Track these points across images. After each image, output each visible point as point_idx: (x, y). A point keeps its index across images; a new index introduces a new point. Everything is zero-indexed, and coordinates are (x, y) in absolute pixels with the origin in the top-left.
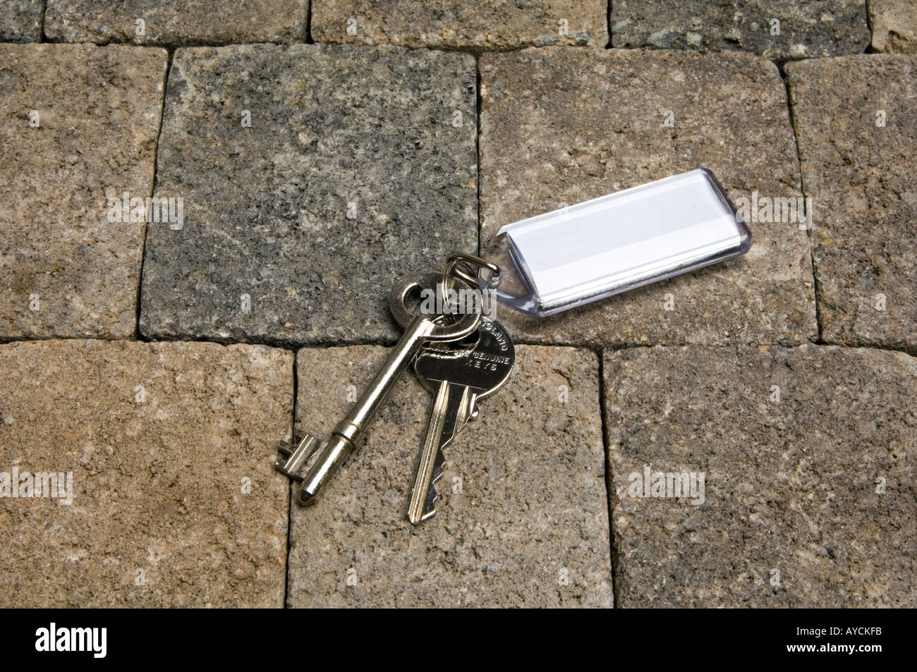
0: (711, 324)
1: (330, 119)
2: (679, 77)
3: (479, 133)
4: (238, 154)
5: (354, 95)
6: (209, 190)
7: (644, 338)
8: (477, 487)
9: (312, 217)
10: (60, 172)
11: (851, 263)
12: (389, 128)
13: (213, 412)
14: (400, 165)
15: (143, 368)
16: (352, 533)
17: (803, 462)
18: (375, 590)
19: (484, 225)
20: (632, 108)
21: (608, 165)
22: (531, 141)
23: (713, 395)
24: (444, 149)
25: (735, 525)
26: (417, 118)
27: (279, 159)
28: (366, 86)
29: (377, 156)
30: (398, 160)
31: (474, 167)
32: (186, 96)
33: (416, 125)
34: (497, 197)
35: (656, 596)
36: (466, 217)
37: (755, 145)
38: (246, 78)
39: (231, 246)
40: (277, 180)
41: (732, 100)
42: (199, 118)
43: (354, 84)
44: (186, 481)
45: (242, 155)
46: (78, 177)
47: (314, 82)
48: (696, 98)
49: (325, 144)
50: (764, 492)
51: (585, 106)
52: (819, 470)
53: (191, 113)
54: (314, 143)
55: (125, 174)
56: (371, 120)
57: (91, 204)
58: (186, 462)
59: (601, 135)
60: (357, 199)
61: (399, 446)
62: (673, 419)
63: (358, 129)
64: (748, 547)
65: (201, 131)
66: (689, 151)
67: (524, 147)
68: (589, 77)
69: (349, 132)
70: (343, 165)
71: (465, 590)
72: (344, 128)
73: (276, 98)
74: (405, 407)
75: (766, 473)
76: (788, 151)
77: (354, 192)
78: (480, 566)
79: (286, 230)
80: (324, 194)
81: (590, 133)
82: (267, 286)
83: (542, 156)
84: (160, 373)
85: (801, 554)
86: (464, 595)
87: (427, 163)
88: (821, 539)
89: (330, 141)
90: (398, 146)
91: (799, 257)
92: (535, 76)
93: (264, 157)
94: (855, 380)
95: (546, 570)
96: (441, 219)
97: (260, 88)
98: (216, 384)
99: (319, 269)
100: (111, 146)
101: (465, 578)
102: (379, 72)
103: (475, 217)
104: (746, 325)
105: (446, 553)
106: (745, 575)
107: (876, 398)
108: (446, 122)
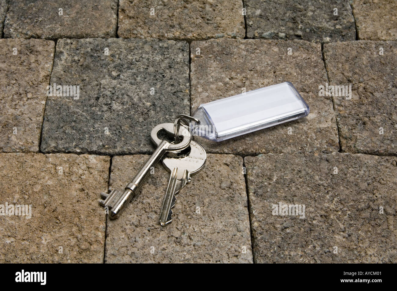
0: (293, 145)
1: (126, 66)
2: (276, 49)
3: (190, 71)
4: (85, 80)
5: (136, 57)
7: (264, 151)
8: (191, 211)
9: (117, 104)
10: (8, 87)
11: (353, 120)
12: (151, 69)
13: (73, 181)
15: (42, 164)
16: (134, 230)
17: (335, 199)
18: (145, 254)
19: (193, 107)
20: (256, 61)
21: (246, 83)
22: (212, 74)
23: (295, 172)
24: (175, 77)
25: (306, 225)
26: (163, 65)
27: (103, 82)
28: (141, 53)
29: (146, 80)
30: (155, 82)
31: (188, 84)
32: (63, 58)
33: (163, 68)
34: (198, 95)
35: (272, 255)
36: (185, 103)
37: (309, 75)
38: (90, 51)
39: (82, 115)
40: (102, 90)
41: (299, 58)
42: (69, 66)
43: (136, 53)
44: (60, 209)
45: (87, 80)
46: (15, 89)
47: (119, 52)
48: (284, 57)
49: (124, 76)
50: (319, 211)
51: (236, 61)
52: (343, 202)
53: (65, 64)
54: (119, 75)
55: (36, 88)
56: (143, 66)
57: (21, 99)
58: (60, 202)
59: (243, 71)
60: (137, 97)
61: (156, 194)
62: (277, 182)
63: (138, 70)
64: (312, 234)
65: (70, 71)
66: (281, 77)
67: (210, 76)
68: (237, 50)
69: (134, 71)
70: (131, 84)
71: (186, 253)
72: (132, 70)
73: (102, 58)
74: (158, 179)
75: (319, 204)
76: (324, 77)
77: (136, 94)
78: (193, 243)
79: (106, 109)
80: (123, 95)
81: (238, 71)
82: (97, 131)
83: (217, 80)
84: (49, 166)
85: (337, 237)
87: (168, 83)
88: (345, 231)
89: (125, 75)
90: (155, 76)
91: (331, 118)
92: (214, 49)
93: (97, 81)
94: (357, 166)
95: (222, 244)
96: (174, 104)
97: (95, 54)
98: (74, 170)
99: (120, 124)
100: (30, 77)
101: (185, 248)
102: (147, 48)
103: (189, 103)
104: (308, 145)
105: (177, 238)
106: (312, 245)
107: (367, 173)
108: (176, 67)
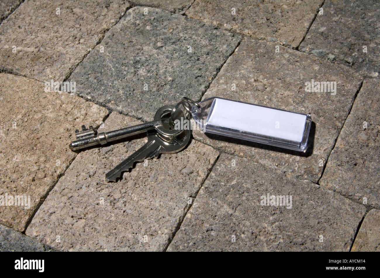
0: (272, 159)
1: (173, 41)
2: (317, 68)
3: (225, 62)
4: (133, 42)
5: (187, 36)
6: (115, 50)
7: (242, 154)
8: (142, 182)
9: (144, 70)
10: (71, 29)
11: (346, 157)
13: (67, 120)
14: (187, 63)
15: (54, 98)
16: (86, 179)
17: (277, 223)
18: (81, 201)
19: (206, 94)
20: (290, 72)
21: (267, 89)
22: (242, 71)
23: (255, 184)
24: (208, 63)
26: (205, 50)
27: (146, 48)
28: (193, 34)
29: (181, 58)
30: (188, 61)
31: (215, 73)
32: (128, 18)
33: (202, 52)
34: (217, 86)
35: (184, 248)
37: (333, 101)
38: (152, 19)
39: (110, 70)
40: (141, 54)
42: (127, 27)
43: (189, 32)
44: (43, 139)
46: (76, 32)
47: (175, 28)
48: (319, 77)
49: (165, 48)
50: (253, 228)
51: (272, 66)
52: (282, 229)
53: (126, 24)
54: (162, 47)
55: (91, 36)
57: (73, 42)
58: (47, 133)
59: (271, 78)
60: (164, 69)
62: (233, 187)
63: (180, 47)
65: (126, 31)
66: (303, 94)
67: (238, 72)
68: (280, 57)
69: (177, 47)
70: (167, 57)
72: (175, 45)
73: (158, 29)
74: (134, 144)
75: (259, 221)
76: (346, 108)
77: (165, 67)
78: (124, 209)
79: (133, 71)
80: (154, 64)
81: (267, 76)
82: (113, 87)
83: (244, 77)
84: (58, 102)
86: (111, 216)
87: (198, 66)
89: (167, 48)
90: (191, 57)
91: (326, 147)
92: (259, 50)
93: (141, 46)
94: (320, 202)
95: (148, 220)
96: (190, 86)
97: (155, 24)
98: (74, 112)
99: (135, 88)
100: (92, 26)
101: (116, 211)
102: (201, 31)
103: (204, 89)
104: (287, 164)
105: (115, 199)
107: (325, 212)
108: (214, 55)
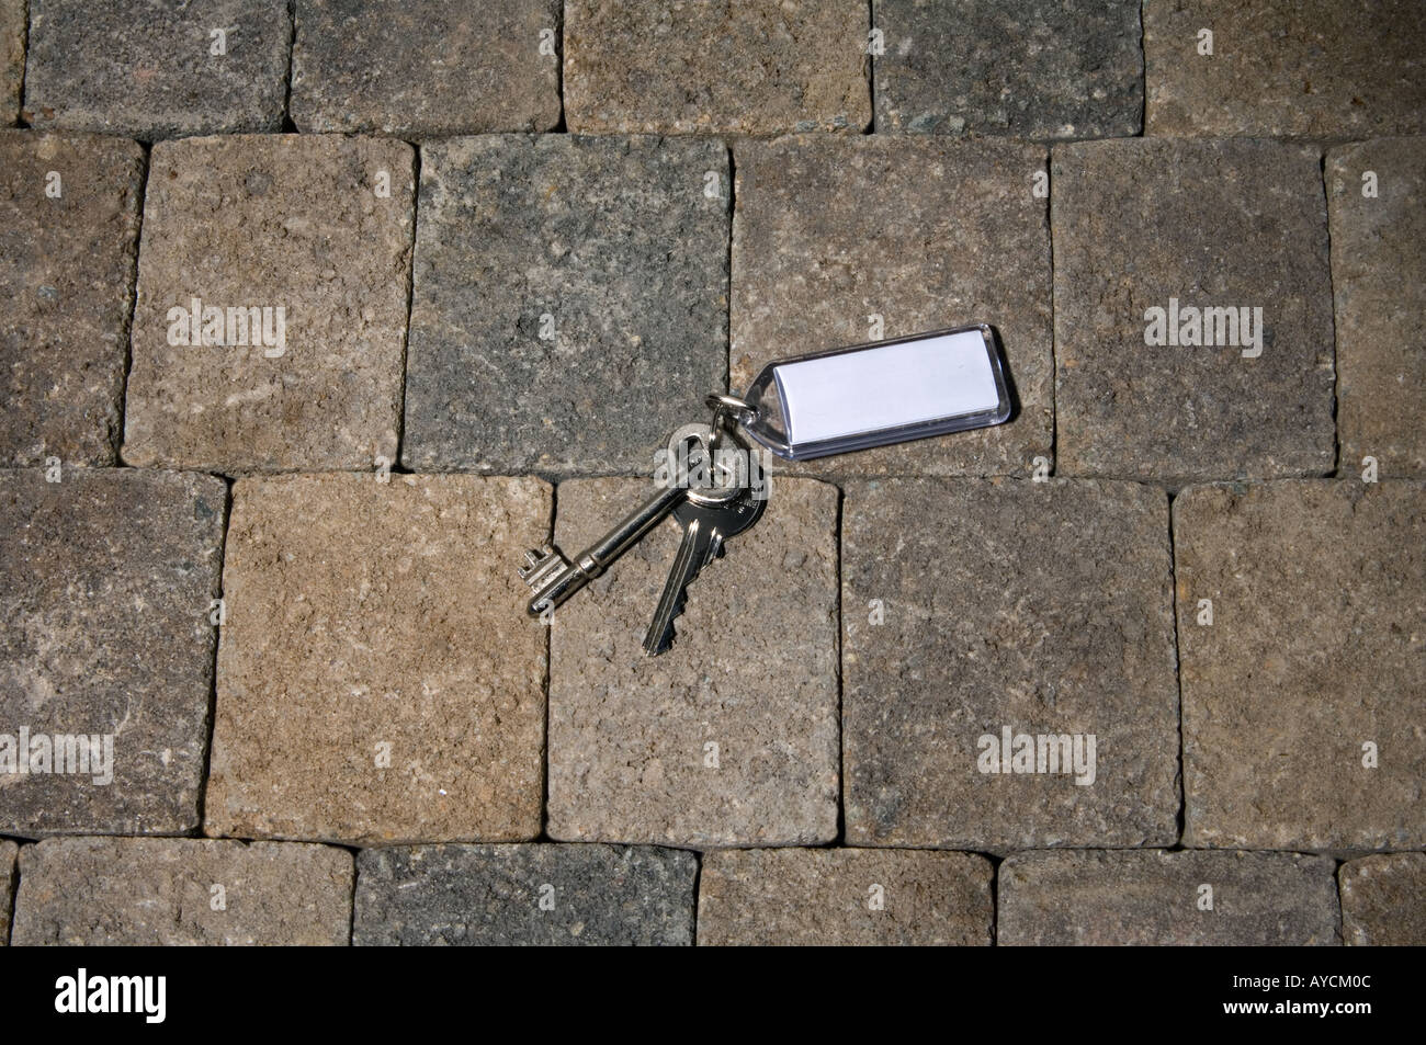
1: (582, 227)
2: (938, 170)
3: (731, 239)
4: (492, 268)
5: (606, 197)
6: (464, 310)
7: (883, 470)
8: (720, 624)
9: (566, 340)
10: (319, 288)
11: (1091, 387)
12: (641, 236)
13: (477, 548)
14: (651, 279)
15: (411, 503)
16: (605, 669)
17: (1022, 601)
18: (626, 723)
19: (733, 346)
20: (887, 209)
21: (859, 277)
22: (783, 250)
23: (944, 530)
24: (696, 261)
25: (954, 663)
26: (670, 223)
27: (533, 274)
28: (619, 186)
29: (629, 269)
30: (649, 274)
31: (725, 280)
32: (437, 200)
33: (668, 232)
34: (746, 315)
36: (716, 339)
37: (1008, 252)
38: (498, 178)
39: (489, 372)
40: (531, 297)
41: (990, 198)
42: (452, 226)
44: (452, 620)
45: (496, 269)
46: (337, 295)
47: (566, 183)
48: (953, 197)
49: (578, 255)
50: (983, 631)
51: (841, 205)
52: (1036, 608)
53: (444, 220)
54: (568, 253)
55: (383, 292)
56: (623, 226)
57: (350, 326)
58: (454, 599)
59: (853, 242)
60: (609, 319)
61: (648, 584)
62: (903, 557)
63: (610, 238)
64: (964, 685)
65: (455, 241)
66: (942, 260)
67: (775, 257)
68: (845, 172)
69: (602, 241)
70: (597, 280)
71: (706, 723)
72: (596, 237)
73: (529, 202)
74: (654, 543)
75: (986, 611)
76: (1041, 258)
77: (607, 311)
78: (719, 701)
79: (541, 353)
80: (577, 314)
81: (842, 240)
82: (524, 415)
83: (795, 266)
84: (426, 509)
85: (1012, 691)
86: (705, 728)
87: (679, 277)
88: (1031, 676)
89: (581, 253)
90: (649, 258)
91: (1041, 381)
92: (790, 171)
93: (518, 271)
94: (1081, 517)
95: (779, 704)
96: (690, 341)
97: (513, 189)
98: (479, 520)
99: (573, 397)
100: (366, 260)
101: (706, 712)
102: (632, 170)
103: (724, 338)
104: (982, 456)
105: (689, 688)
106: (959, 711)
107: (1099, 535)
108: (698, 229)
